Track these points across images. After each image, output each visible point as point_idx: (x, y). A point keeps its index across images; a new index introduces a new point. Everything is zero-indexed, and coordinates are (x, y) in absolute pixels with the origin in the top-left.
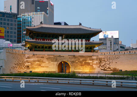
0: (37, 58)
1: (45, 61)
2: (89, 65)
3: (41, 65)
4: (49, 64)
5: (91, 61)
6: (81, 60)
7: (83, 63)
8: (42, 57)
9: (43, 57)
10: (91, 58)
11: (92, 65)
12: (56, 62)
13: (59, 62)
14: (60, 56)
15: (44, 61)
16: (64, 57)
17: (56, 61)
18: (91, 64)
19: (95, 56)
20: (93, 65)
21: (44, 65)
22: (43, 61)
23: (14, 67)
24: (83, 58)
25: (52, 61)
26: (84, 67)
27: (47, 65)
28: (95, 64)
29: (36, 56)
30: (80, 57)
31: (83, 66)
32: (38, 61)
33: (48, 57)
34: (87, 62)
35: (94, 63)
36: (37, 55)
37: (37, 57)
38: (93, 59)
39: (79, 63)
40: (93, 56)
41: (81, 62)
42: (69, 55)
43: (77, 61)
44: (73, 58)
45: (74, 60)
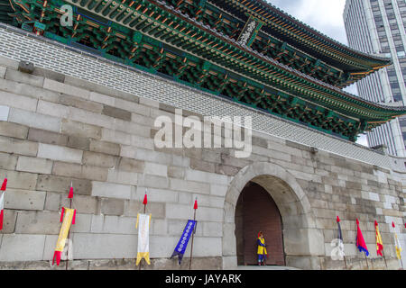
1: (141, 155)
2: (375, 215)
4: (175, 183)
6: (342, 181)
7: (354, 201)
8: (109, 111)
9: (125, 116)
10: (371, 177)
11: (383, 219)
12: (224, 179)
13: (242, 181)
15: (127, 153)
16: (265, 144)
17: (220, 167)
18: (378, 211)
19: (381, 169)
20: (387, 219)
21: (121, 192)
22: (118, 146)
24: (347, 172)
25: (194, 166)
28: (389, 213)
29: (50, 84)
34: (363, 196)
35: (385, 205)
36: (60, 78)
39: (336, 198)
40: (376, 168)
41: (343, 194)
42: (289, 143)
43: (328, 189)
44: (310, 163)
45: (316, 179)
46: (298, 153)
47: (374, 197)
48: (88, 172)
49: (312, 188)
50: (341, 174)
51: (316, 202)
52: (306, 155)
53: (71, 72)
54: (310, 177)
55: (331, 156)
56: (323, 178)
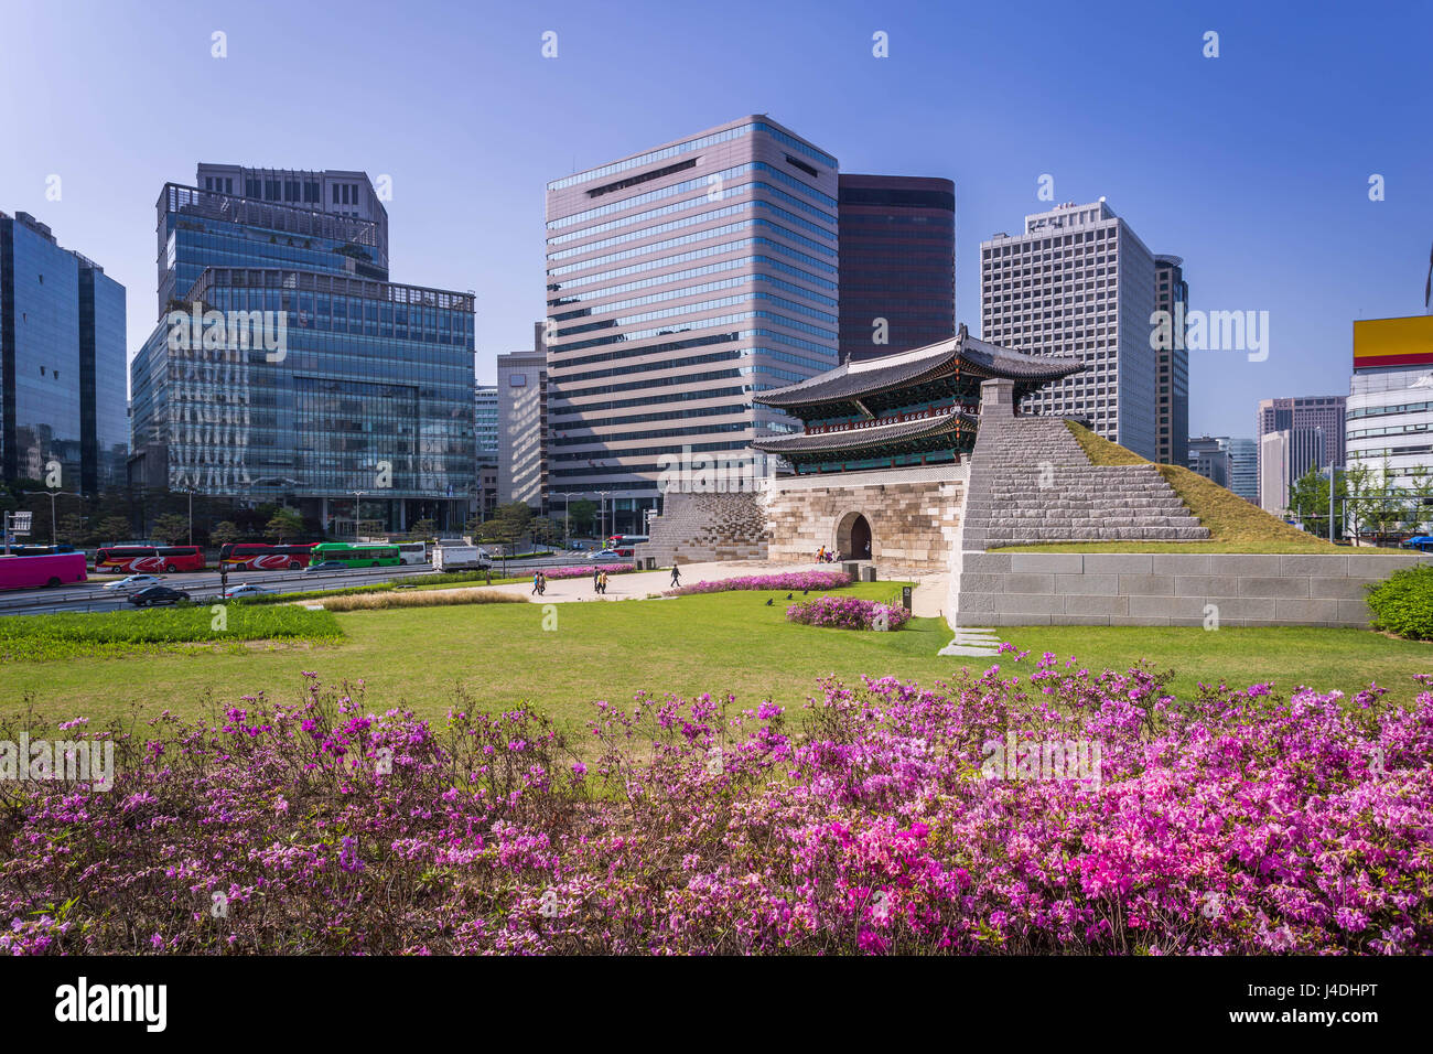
0: (789, 504)
1: (808, 514)
2: (929, 527)
3: (799, 531)
4: (818, 524)
5: (935, 506)
6: (903, 505)
7: (910, 519)
10: (935, 494)
11: (938, 530)
12: (833, 518)
13: (841, 517)
14: (842, 492)
15: (804, 515)
16: (852, 493)
17: (832, 513)
18: (935, 524)
19: (950, 483)
20: (943, 530)
22: (802, 512)
23: (696, 539)
24: (908, 495)
25: (822, 515)
26: (912, 536)
27: (812, 530)
28: (948, 524)
30: (901, 492)
31: (909, 532)
32: (793, 514)
33: (815, 498)
34: (922, 512)
35: (945, 518)
36: (789, 492)
37: (791, 500)
38: (941, 500)
39: (894, 519)
40: (943, 484)
41: (902, 515)
42: (866, 488)
43: (889, 513)
44: (880, 498)
45: (882, 507)
46: (871, 492)
47: (932, 511)
48: (797, 524)
49: (878, 515)
50: (903, 498)
51: (879, 524)
52: (877, 492)
53: (792, 488)
54: (877, 507)
55: (897, 487)
56: (887, 505)
